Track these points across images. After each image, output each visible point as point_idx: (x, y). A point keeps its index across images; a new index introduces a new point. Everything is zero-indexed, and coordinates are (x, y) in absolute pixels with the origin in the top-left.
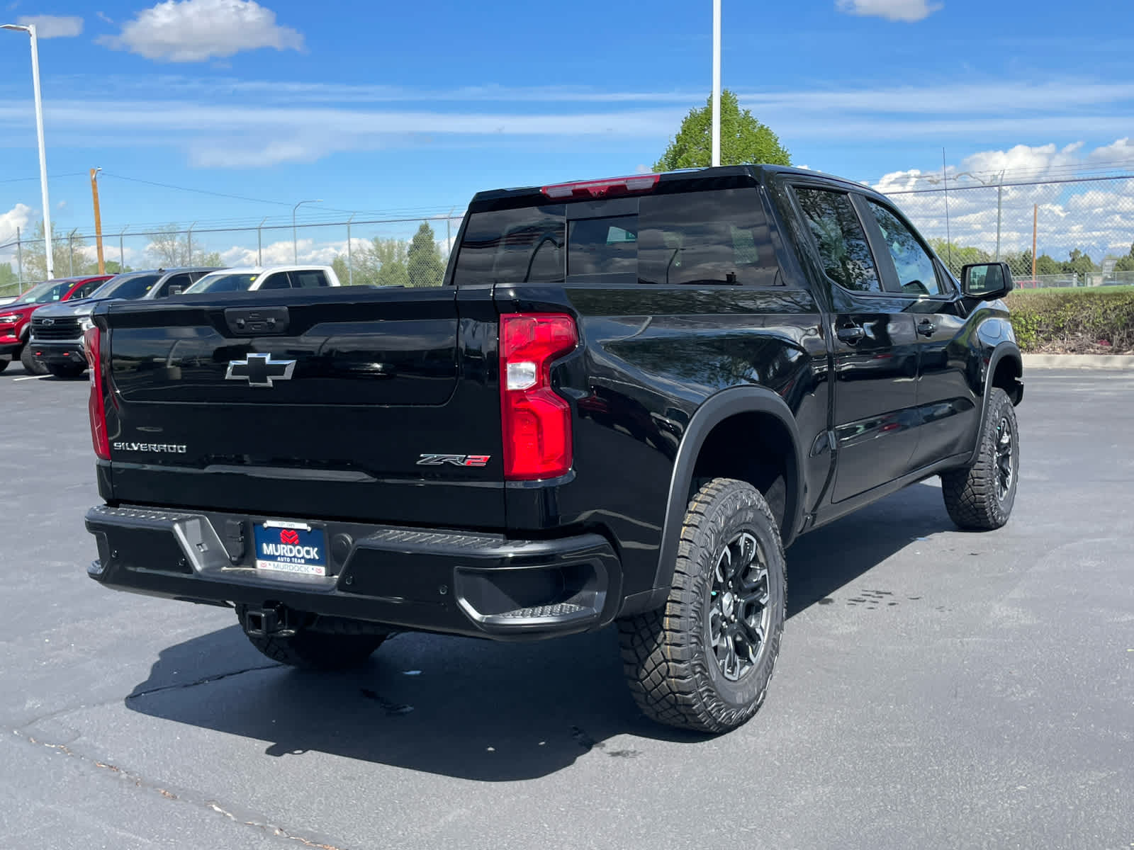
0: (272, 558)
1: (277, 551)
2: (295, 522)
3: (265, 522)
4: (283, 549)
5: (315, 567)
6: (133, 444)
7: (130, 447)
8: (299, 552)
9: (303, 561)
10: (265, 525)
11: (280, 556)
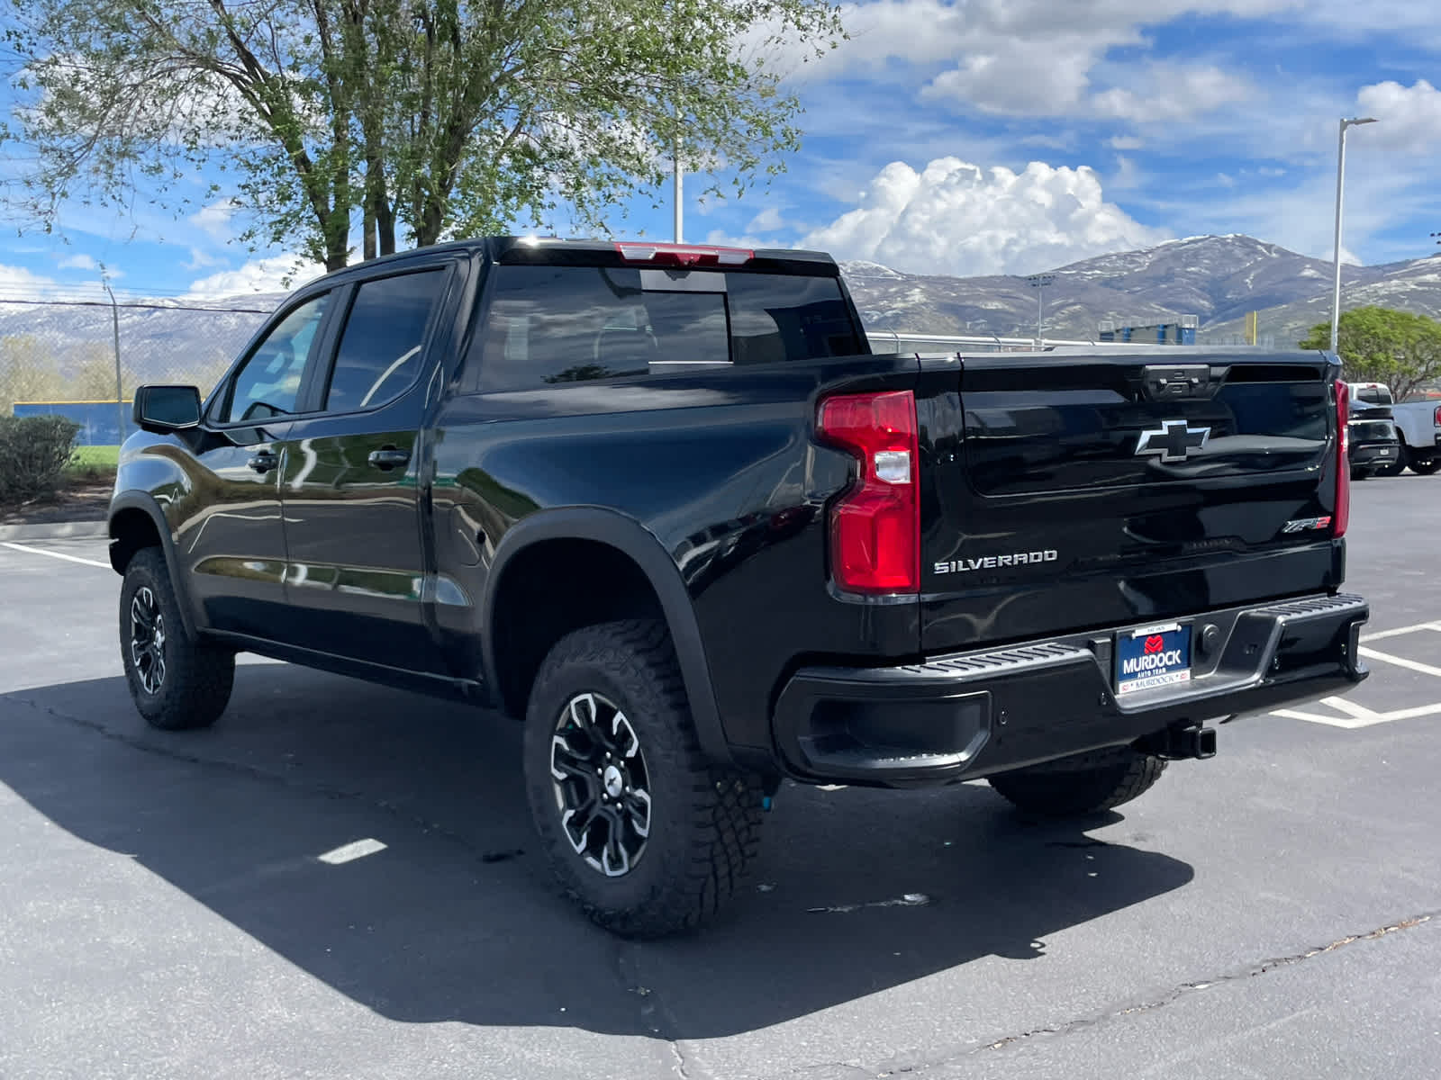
0: (1133, 675)
1: (1137, 666)
2: (1165, 623)
3: (1134, 631)
4: (1146, 661)
5: (1180, 673)
6: (971, 562)
7: (966, 565)
8: (1161, 660)
9: (1164, 669)
10: (1134, 636)
11: (1141, 671)
